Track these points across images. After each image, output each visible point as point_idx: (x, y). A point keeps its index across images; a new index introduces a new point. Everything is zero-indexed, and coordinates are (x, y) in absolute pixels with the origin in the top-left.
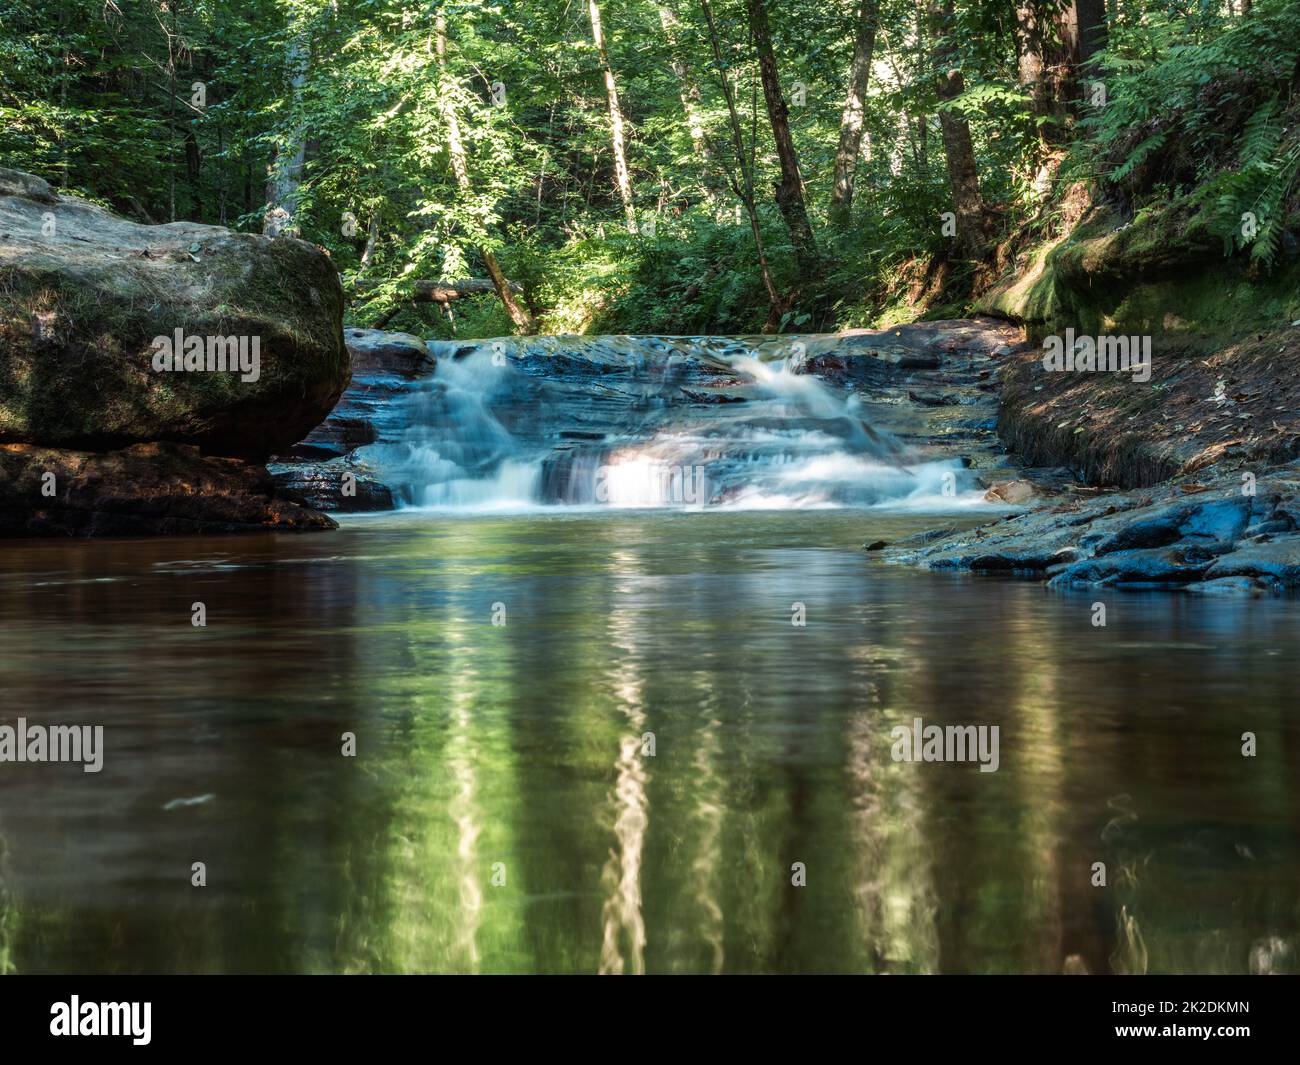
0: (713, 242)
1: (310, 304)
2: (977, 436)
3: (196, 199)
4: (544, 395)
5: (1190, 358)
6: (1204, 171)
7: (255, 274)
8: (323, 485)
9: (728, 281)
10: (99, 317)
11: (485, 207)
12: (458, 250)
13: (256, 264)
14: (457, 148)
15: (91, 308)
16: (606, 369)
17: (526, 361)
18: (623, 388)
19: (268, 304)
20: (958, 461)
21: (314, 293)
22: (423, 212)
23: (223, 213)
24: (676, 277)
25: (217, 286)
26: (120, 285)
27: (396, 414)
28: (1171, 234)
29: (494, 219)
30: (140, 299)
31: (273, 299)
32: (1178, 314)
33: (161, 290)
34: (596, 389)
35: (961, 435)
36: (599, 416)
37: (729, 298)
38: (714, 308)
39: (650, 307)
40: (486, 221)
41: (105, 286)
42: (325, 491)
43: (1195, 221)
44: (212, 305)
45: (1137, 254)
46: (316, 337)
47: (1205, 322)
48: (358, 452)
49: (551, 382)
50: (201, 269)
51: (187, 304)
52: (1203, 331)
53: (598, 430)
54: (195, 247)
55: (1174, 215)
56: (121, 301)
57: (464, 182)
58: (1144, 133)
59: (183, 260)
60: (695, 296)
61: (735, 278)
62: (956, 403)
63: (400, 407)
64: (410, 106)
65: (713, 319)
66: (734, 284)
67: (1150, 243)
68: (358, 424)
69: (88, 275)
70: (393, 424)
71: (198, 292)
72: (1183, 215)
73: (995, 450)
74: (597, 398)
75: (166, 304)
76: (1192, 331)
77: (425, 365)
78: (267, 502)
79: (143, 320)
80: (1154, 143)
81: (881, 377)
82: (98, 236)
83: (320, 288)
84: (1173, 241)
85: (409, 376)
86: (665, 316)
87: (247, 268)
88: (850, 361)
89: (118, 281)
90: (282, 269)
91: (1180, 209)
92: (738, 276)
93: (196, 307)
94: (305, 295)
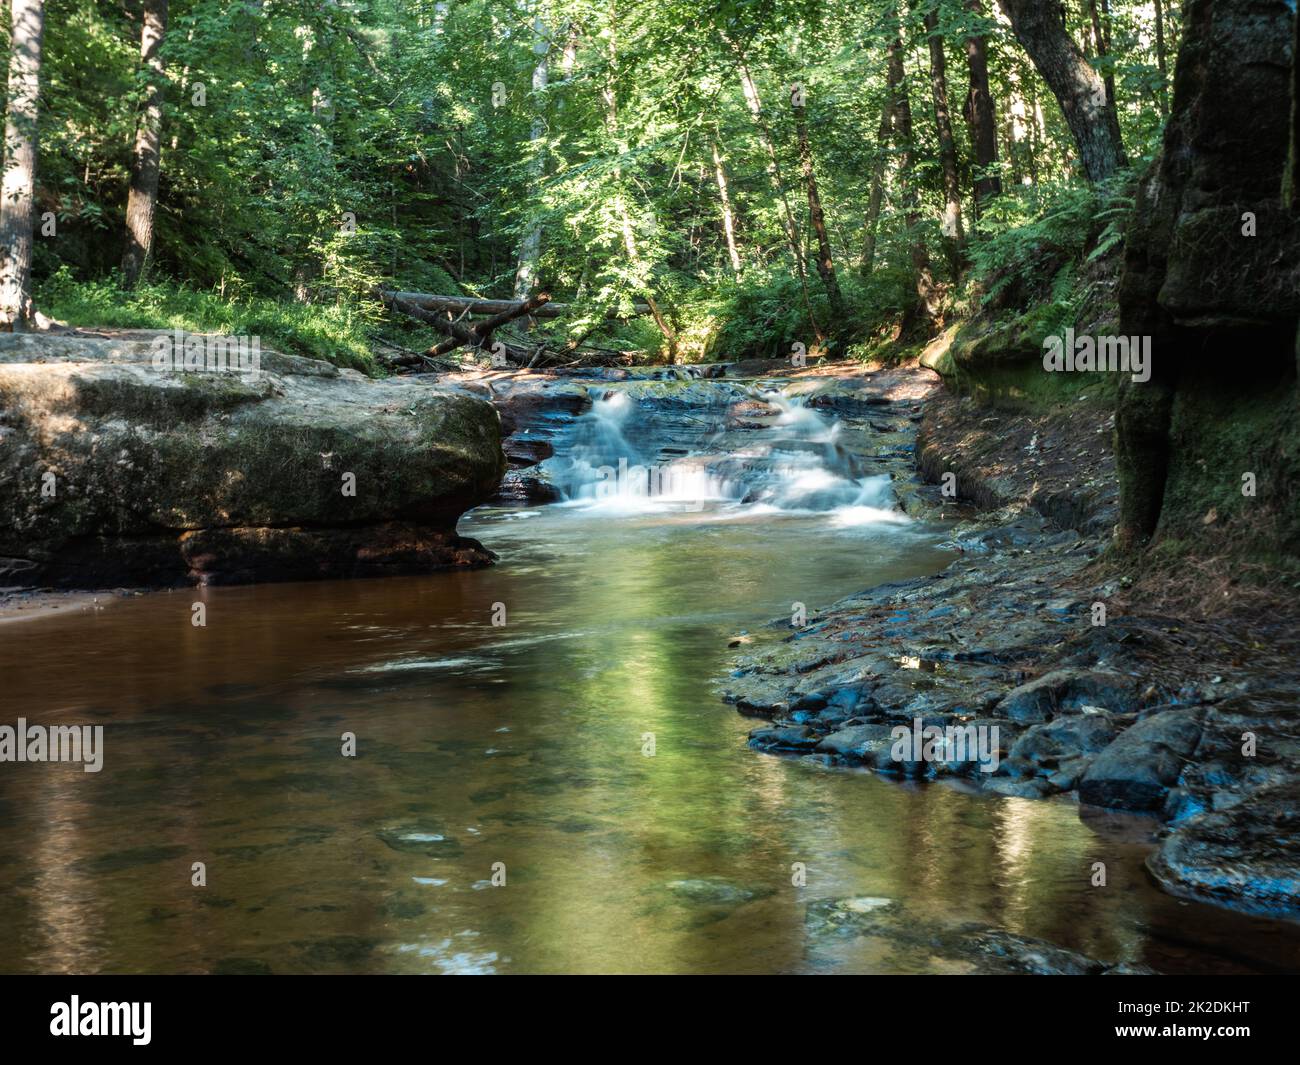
0: (783, 289)
1: (479, 436)
2: (903, 456)
3: (477, 251)
4: (655, 424)
5: (1023, 415)
6: (1033, 303)
7: (446, 421)
8: (521, 485)
9: (791, 317)
10: (356, 454)
11: (643, 267)
12: (628, 297)
13: (448, 415)
14: (628, 233)
15: (352, 449)
16: (692, 406)
17: (645, 402)
18: (701, 419)
19: (454, 439)
20: (887, 475)
21: (481, 429)
22: (605, 274)
23: (494, 259)
24: (760, 312)
25: (425, 430)
26: (369, 434)
27: (566, 438)
28: (1012, 341)
29: (649, 277)
30: (380, 442)
31: (456, 436)
32: (1017, 387)
33: (394, 436)
34: (686, 419)
35: (893, 455)
36: (685, 438)
37: (791, 327)
38: (782, 333)
39: (745, 331)
40: (645, 278)
41: (360, 435)
42: (521, 489)
43: (1024, 335)
44: (421, 443)
45: (992, 353)
46: (482, 455)
47: (1032, 394)
48: (542, 463)
49: (658, 415)
50: (416, 419)
51: (407, 442)
52: (1030, 398)
53: (684, 448)
54: (413, 406)
55: (1013, 330)
56: (369, 444)
57: (633, 253)
58: (1003, 273)
59: (406, 414)
60: (771, 325)
61: (795, 314)
62: (895, 431)
63: (568, 433)
64: (598, 207)
65: (782, 339)
66: (795, 318)
67: (1000, 346)
68: (541, 444)
69: (351, 429)
70: (564, 444)
71: (414, 434)
72: (1019, 330)
73: (910, 468)
74: (685, 426)
75: (394, 443)
76: (1025, 398)
77: (585, 405)
78: (455, 551)
79: (381, 453)
80: (1005, 281)
81: (855, 411)
82: (360, 398)
83: (485, 425)
84: (1013, 346)
85: (575, 413)
86: (754, 337)
87: (442, 418)
88: (837, 400)
89: (369, 431)
90: (462, 416)
91: (1017, 326)
92: (797, 313)
93: (412, 444)
94: (475, 430)
